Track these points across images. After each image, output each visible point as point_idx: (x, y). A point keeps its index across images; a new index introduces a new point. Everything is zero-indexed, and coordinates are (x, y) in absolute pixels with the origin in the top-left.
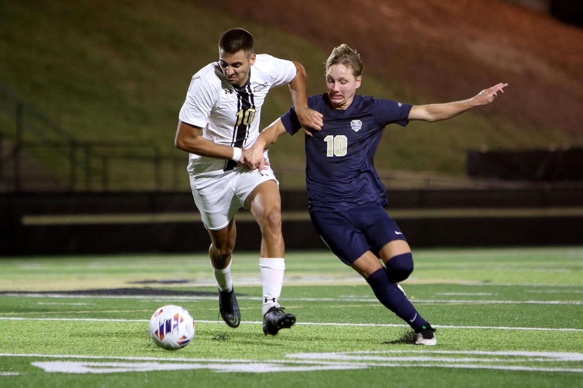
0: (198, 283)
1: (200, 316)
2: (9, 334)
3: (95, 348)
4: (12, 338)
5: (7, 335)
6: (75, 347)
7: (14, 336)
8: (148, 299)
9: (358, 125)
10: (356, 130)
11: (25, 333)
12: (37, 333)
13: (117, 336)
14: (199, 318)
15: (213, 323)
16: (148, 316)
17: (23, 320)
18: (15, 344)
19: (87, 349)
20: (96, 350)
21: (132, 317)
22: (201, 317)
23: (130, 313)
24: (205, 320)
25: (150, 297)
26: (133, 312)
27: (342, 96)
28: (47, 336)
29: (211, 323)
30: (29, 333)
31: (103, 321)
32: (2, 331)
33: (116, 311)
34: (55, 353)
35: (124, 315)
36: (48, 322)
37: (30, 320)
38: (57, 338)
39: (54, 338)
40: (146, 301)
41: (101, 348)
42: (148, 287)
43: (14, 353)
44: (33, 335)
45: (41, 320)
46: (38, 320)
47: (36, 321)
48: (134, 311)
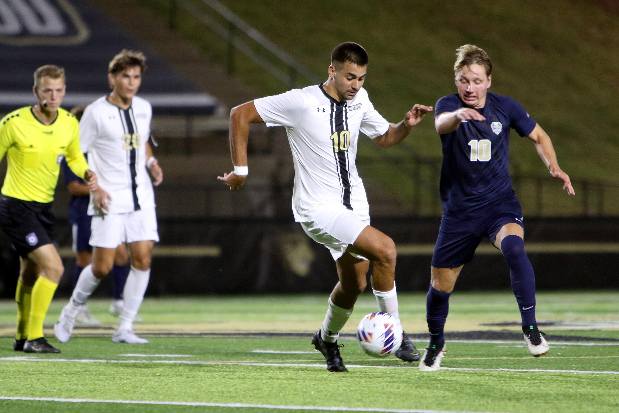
0: (567, 325)
1: (570, 364)
2: (344, 384)
3: (445, 402)
4: (348, 390)
5: (342, 386)
6: (422, 401)
7: (350, 387)
8: (507, 345)
9: (498, 127)
10: (497, 133)
11: (364, 384)
12: (377, 384)
13: (471, 387)
14: (569, 368)
15: (585, 373)
16: (507, 364)
17: (360, 368)
18: (352, 396)
19: (436, 402)
20: (447, 404)
21: (488, 365)
22: (571, 366)
23: (486, 361)
24: (575, 370)
25: (509, 342)
26: (490, 360)
27: (477, 97)
28: (389, 388)
29: (582, 373)
30: (368, 383)
31: (455, 370)
32: (336, 381)
33: (469, 358)
34: (398, 408)
35: (479, 363)
36: (390, 370)
37: (369, 368)
38: (400, 389)
39: (397, 390)
40: (505, 346)
41: (453, 402)
42: (505, 330)
43: (350, 407)
44: (372, 386)
45: (382, 369)
46: (379, 368)
47: (375, 369)
48: (490, 358)
